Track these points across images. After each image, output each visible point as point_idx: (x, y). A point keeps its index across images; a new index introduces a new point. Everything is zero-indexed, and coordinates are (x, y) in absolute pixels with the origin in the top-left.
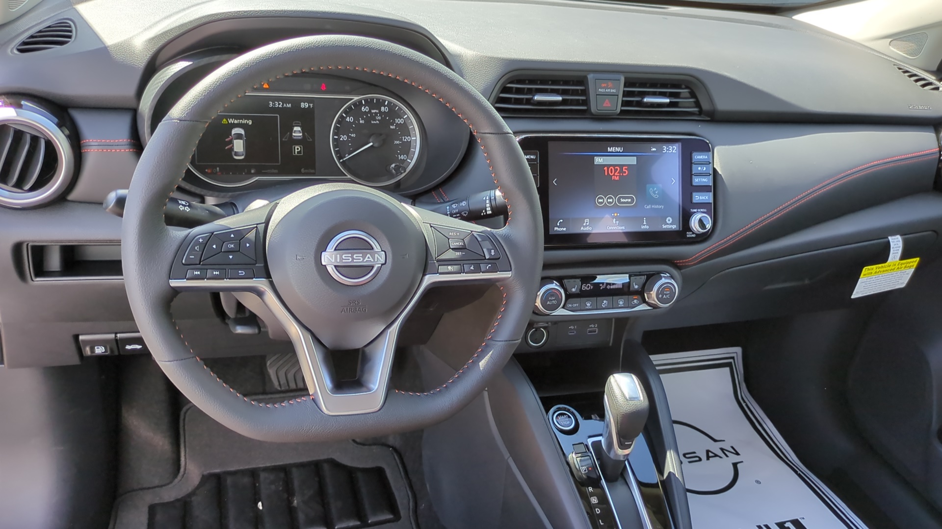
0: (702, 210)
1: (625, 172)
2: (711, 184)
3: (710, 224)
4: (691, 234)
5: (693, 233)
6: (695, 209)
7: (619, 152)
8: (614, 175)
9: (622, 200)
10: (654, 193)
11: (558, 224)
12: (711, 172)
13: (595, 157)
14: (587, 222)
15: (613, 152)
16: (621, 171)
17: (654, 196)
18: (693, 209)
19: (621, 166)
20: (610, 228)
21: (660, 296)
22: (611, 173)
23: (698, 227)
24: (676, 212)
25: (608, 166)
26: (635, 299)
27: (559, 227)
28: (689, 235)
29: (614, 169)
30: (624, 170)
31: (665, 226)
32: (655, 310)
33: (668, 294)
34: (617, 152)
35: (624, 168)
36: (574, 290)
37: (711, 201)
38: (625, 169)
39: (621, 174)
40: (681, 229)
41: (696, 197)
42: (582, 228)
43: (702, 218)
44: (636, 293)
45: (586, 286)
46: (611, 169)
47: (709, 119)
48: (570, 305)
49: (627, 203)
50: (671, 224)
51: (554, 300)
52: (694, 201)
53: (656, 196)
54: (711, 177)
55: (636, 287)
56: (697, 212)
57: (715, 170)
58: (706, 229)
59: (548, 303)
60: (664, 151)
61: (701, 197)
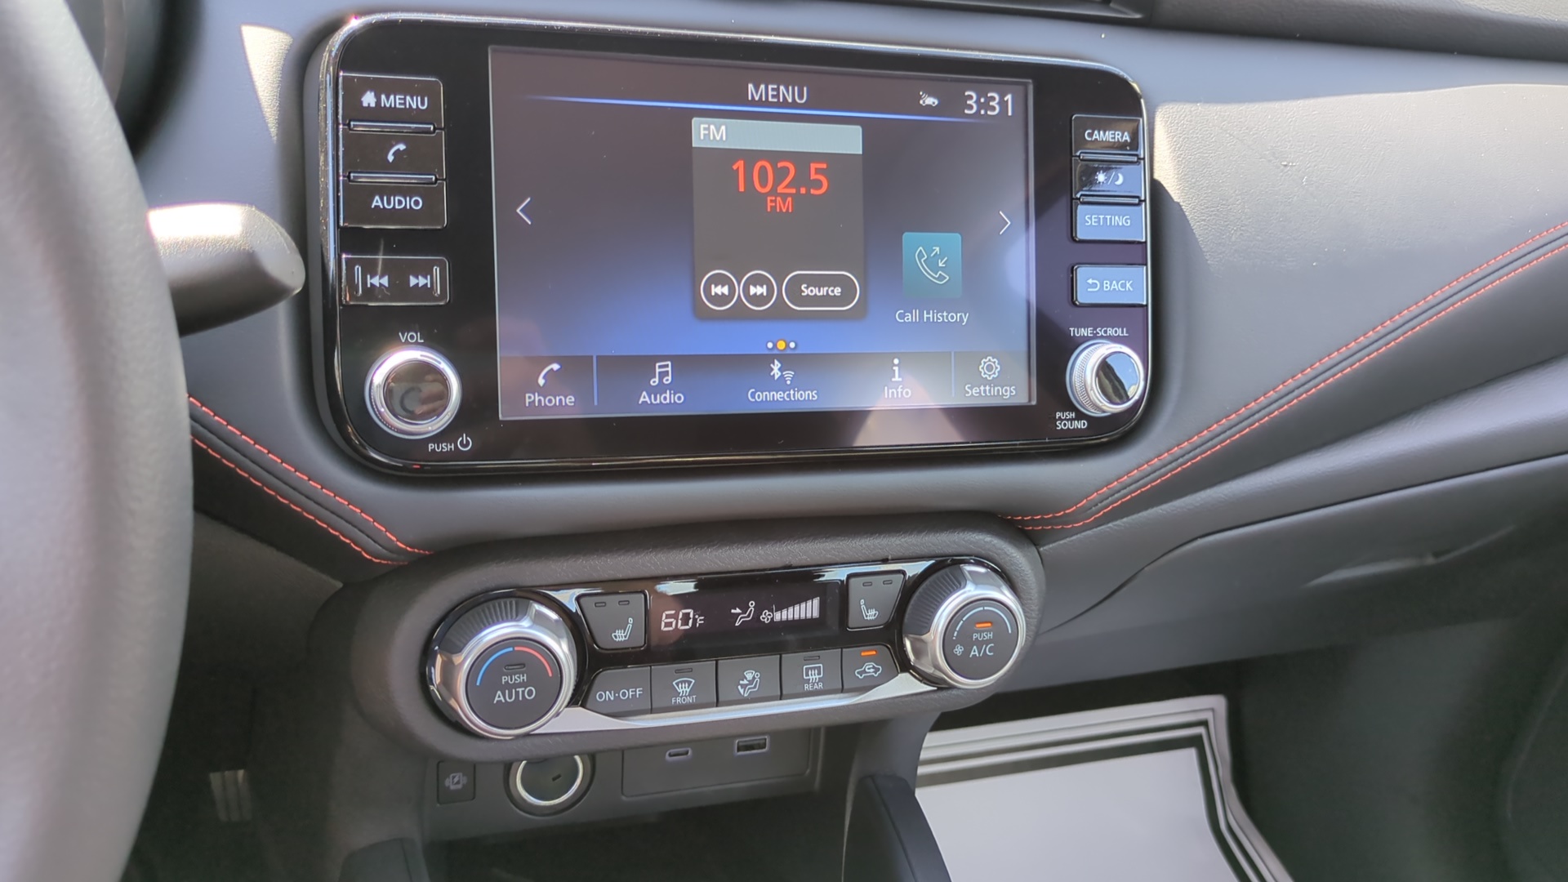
0: (1111, 332)
1: (819, 184)
2: (1144, 234)
3: (1142, 384)
4: (1072, 420)
5: (1080, 416)
6: (1086, 327)
7: (794, 105)
8: (773, 192)
9: (807, 291)
10: (932, 264)
11: (541, 381)
12: (1144, 192)
13: (695, 121)
14: (663, 375)
15: (767, 104)
16: (802, 178)
17: (931, 276)
18: (1078, 327)
19: (802, 160)
20: (761, 396)
21: (959, 650)
22: (763, 184)
23: (1097, 396)
24: (1018, 337)
25: (751, 156)
26: (869, 659)
27: (543, 392)
28: (1065, 422)
29: (774, 167)
30: (813, 176)
31: (975, 391)
32: (944, 694)
33: (987, 642)
34: (785, 104)
35: (813, 166)
36: (620, 636)
37: (1144, 296)
38: (817, 171)
39: (803, 191)
40: (1034, 403)
41: (1090, 281)
42: (644, 398)
43: (1109, 360)
44: (866, 637)
45: (675, 616)
46: (763, 169)
47: (1138, 16)
48: (609, 695)
49: (827, 300)
50: (993, 383)
51: (523, 685)
52: (1082, 297)
53: (941, 278)
54: (1145, 210)
55: (871, 615)
56: (1095, 337)
57: (1157, 189)
58: (1128, 399)
59: (499, 697)
60: (971, 107)
61: (1107, 283)
